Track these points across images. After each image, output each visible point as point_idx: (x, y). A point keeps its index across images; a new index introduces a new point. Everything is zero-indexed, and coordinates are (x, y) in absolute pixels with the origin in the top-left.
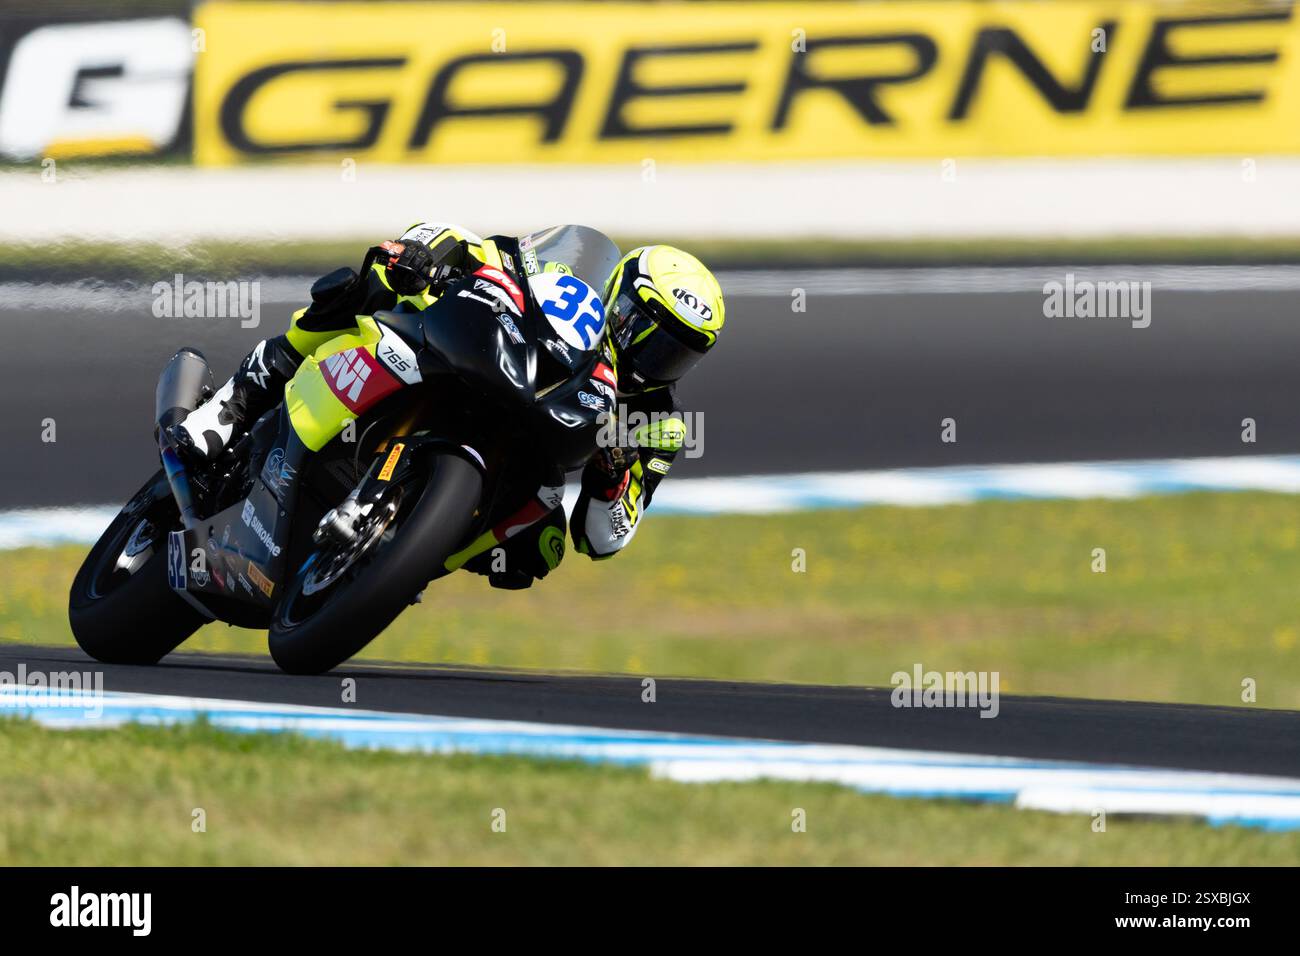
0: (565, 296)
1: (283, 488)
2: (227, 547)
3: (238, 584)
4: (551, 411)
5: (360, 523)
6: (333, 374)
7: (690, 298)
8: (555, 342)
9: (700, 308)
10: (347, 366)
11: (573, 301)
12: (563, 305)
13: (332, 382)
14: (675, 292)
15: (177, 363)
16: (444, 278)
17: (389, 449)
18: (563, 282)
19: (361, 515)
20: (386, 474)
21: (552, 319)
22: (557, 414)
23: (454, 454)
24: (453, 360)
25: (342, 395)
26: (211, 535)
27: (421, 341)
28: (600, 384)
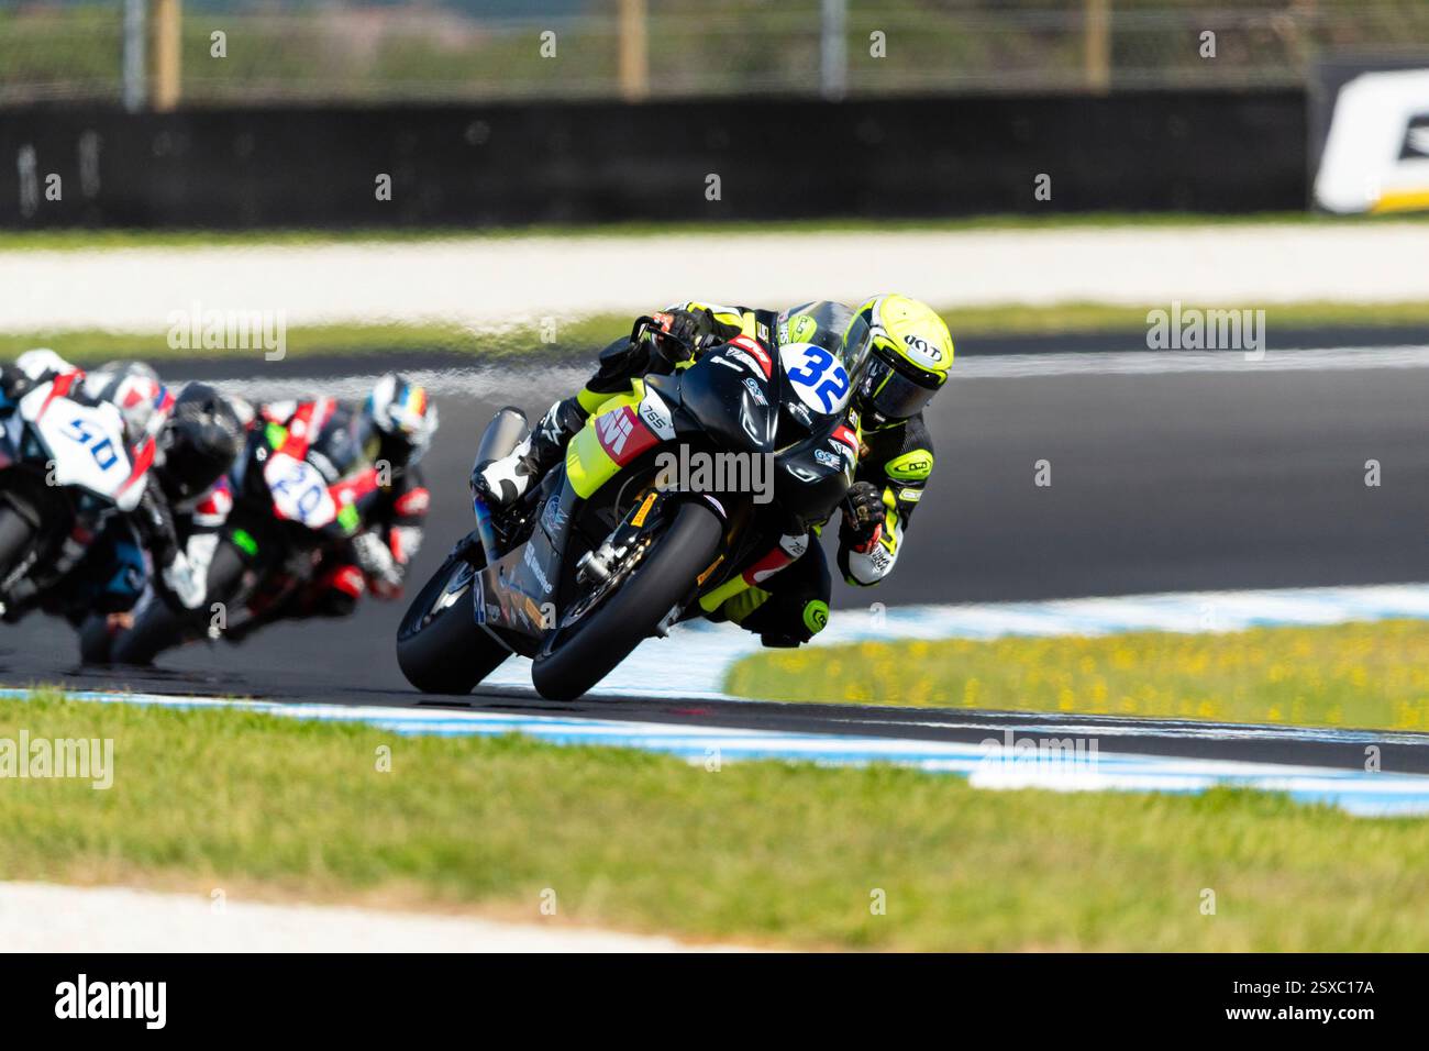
0: (810, 365)
1: (556, 531)
2: (513, 585)
3: (519, 618)
4: (788, 467)
5: (614, 566)
6: (603, 431)
7: (920, 344)
8: (797, 404)
9: (930, 351)
10: (614, 422)
11: (817, 370)
12: (807, 372)
13: (601, 436)
14: (906, 339)
15: (498, 421)
16: (706, 346)
17: (644, 499)
18: (809, 353)
19: (615, 557)
20: (638, 521)
21: (796, 385)
22: (794, 468)
23: (698, 503)
24: (704, 418)
25: (608, 448)
26: (501, 574)
27: (678, 401)
28: (838, 443)
